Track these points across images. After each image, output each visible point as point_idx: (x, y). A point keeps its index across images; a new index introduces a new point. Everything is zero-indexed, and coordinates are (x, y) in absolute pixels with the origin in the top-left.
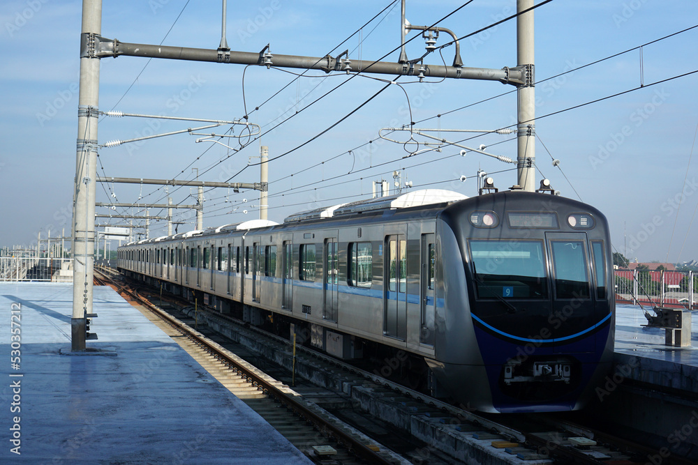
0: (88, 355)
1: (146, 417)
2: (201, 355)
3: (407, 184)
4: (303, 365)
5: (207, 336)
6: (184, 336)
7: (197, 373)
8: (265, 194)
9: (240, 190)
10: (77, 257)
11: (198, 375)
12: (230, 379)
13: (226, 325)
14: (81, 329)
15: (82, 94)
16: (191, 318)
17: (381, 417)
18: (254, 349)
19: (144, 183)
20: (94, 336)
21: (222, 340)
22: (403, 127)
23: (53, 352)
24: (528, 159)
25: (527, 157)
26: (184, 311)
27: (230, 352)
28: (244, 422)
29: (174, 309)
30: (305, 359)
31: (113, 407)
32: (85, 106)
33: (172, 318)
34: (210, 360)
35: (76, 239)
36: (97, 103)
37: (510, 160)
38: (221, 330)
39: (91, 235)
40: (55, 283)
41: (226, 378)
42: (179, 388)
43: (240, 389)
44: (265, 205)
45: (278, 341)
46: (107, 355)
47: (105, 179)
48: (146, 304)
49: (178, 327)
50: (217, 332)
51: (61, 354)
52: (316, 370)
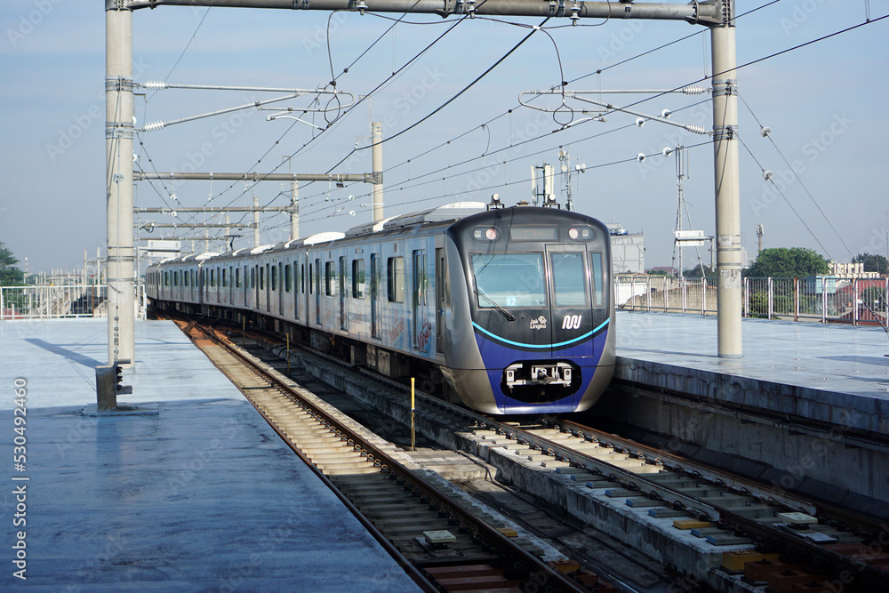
0: (119, 415)
1: (177, 497)
2: (290, 410)
3: (578, 168)
4: (428, 420)
5: (303, 385)
6: (273, 387)
7: (263, 435)
8: (379, 187)
9: (345, 183)
10: (111, 283)
11: (262, 439)
12: (326, 442)
13: (329, 368)
14: (110, 382)
15: (110, 60)
16: (283, 360)
17: (529, 489)
18: (365, 400)
19: (214, 179)
20: (128, 390)
21: (323, 389)
22: (553, 89)
23: (74, 413)
24: (728, 128)
25: (726, 126)
26: (274, 351)
27: (329, 405)
28: (309, 502)
29: (262, 348)
30: (431, 412)
31: (135, 485)
32: (114, 77)
33: (256, 361)
34: (301, 417)
35: (109, 259)
36: (132, 73)
37: (702, 130)
38: (322, 375)
39: (128, 253)
40: (99, 319)
41: (319, 440)
42: (232, 457)
43: (337, 456)
44: (380, 204)
45: (397, 388)
46: (145, 414)
47: (156, 175)
48: (223, 344)
49: (263, 373)
50: (317, 379)
51: (83, 415)
52: (445, 426)
